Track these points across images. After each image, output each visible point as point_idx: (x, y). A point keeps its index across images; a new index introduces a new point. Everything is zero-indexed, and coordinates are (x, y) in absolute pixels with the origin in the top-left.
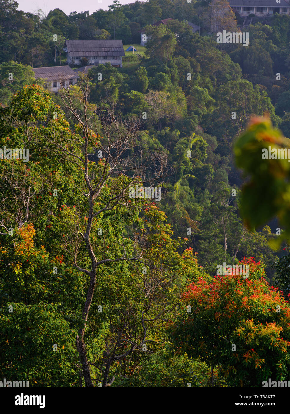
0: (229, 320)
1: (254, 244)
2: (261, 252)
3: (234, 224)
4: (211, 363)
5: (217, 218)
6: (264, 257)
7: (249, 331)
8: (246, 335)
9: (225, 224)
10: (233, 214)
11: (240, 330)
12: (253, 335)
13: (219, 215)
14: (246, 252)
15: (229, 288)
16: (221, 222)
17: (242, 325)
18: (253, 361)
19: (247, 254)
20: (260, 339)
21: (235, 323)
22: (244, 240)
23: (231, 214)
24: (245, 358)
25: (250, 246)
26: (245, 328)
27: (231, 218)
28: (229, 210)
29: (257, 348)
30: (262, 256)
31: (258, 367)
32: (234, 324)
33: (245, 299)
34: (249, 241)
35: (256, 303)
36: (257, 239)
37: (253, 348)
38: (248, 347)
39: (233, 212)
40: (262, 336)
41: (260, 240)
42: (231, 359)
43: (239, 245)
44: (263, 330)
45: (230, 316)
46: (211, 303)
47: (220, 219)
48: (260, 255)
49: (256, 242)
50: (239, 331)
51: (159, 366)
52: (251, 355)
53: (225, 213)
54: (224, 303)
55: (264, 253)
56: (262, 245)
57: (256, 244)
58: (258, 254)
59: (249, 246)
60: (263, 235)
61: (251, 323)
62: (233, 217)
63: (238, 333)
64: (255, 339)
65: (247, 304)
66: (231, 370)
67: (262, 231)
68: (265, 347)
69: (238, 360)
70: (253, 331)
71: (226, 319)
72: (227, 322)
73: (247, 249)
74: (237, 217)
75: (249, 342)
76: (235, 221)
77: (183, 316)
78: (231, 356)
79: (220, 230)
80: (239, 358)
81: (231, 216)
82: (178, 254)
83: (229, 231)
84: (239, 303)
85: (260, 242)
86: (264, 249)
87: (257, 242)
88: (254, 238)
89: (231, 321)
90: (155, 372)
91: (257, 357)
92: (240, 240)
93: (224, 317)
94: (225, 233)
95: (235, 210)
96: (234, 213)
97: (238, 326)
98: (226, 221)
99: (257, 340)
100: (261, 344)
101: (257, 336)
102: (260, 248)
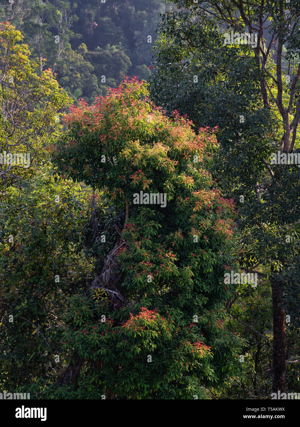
0: (115, 142)
1: (71, 63)
2: (77, 71)
3: (49, 42)
4: (96, 186)
5: (31, 36)
6: (81, 76)
7: (135, 152)
8: (133, 157)
9: (40, 42)
10: (47, 32)
11: (127, 152)
12: (140, 156)
13: (33, 34)
14: (62, 71)
15: (113, 108)
16: (35, 41)
17: (127, 146)
18: (141, 182)
19: (63, 73)
20: (147, 160)
21: (121, 144)
22: (60, 59)
23: (45, 32)
24: (133, 179)
25: (67, 65)
26: (131, 149)
27: (46, 36)
28: (43, 27)
29: (144, 169)
30: (79, 75)
31: (146, 188)
32: (119, 146)
33: (131, 120)
34: (65, 60)
35: (141, 123)
36: (73, 57)
37: (140, 169)
38: (135, 169)
39: (47, 30)
40: (149, 157)
41: (77, 59)
42: (117, 181)
43: (55, 64)
44: (149, 150)
45: (116, 138)
46: (96, 125)
47: (34, 37)
48: (77, 74)
49: (72, 61)
50: (125, 152)
51: (40, 191)
52: (138, 176)
53: (39, 31)
54: (109, 125)
55: (81, 72)
56: (79, 64)
57: (73, 63)
58: (75, 73)
59: (65, 66)
60: (79, 53)
61: (137, 144)
62: (48, 35)
63: (125, 154)
64: (142, 161)
65: (133, 125)
66: (118, 192)
67: (77, 49)
68: (151, 167)
69: (125, 182)
70: (140, 152)
71: (112, 141)
72: (113, 144)
73: (63, 68)
74: (52, 35)
75: (136, 163)
76: (50, 40)
77: (65, 139)
78: (117, 179)
79: (35, 49)
80: (126, 179)
81: (45, 34)
82: (36, 76)
83: (44, 50)
84: (125, 124)
85: (77, 61)
86: (81, 68)
87: (74, 60)
88: (70, 56)
89: (117, 143)
90: (36, 197)
91: (145, 178)
92: (56, 60)
93: (110, 139)
94: (41, 52)
95: (49, 28)
96: (49, 31)
97: (123, 148)
98: (40, 39)
99: (144, 161)
100: (148, 164)
101: (144, 156)
102: (76, 67)
